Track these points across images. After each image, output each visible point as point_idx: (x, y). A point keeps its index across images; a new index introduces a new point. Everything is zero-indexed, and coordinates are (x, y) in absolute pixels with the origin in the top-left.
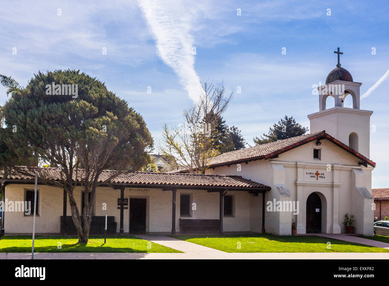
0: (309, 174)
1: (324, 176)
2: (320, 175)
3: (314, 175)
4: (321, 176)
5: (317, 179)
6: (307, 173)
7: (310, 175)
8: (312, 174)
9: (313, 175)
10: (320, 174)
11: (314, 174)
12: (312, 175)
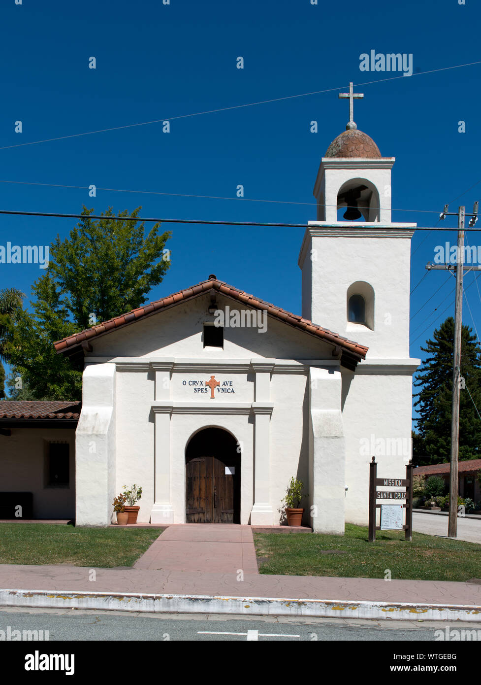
0: (191, 383)
1: (231, 388)
2: (221, 387)
3: (204, 387)
4: (224, 387)
5: (213, 397)
6: (184, 383)
7: (194, 387)
8: (200, 383)
9: (201, 387)
10: (221, 384)
11: (204, 383)
12: (199, 386)
